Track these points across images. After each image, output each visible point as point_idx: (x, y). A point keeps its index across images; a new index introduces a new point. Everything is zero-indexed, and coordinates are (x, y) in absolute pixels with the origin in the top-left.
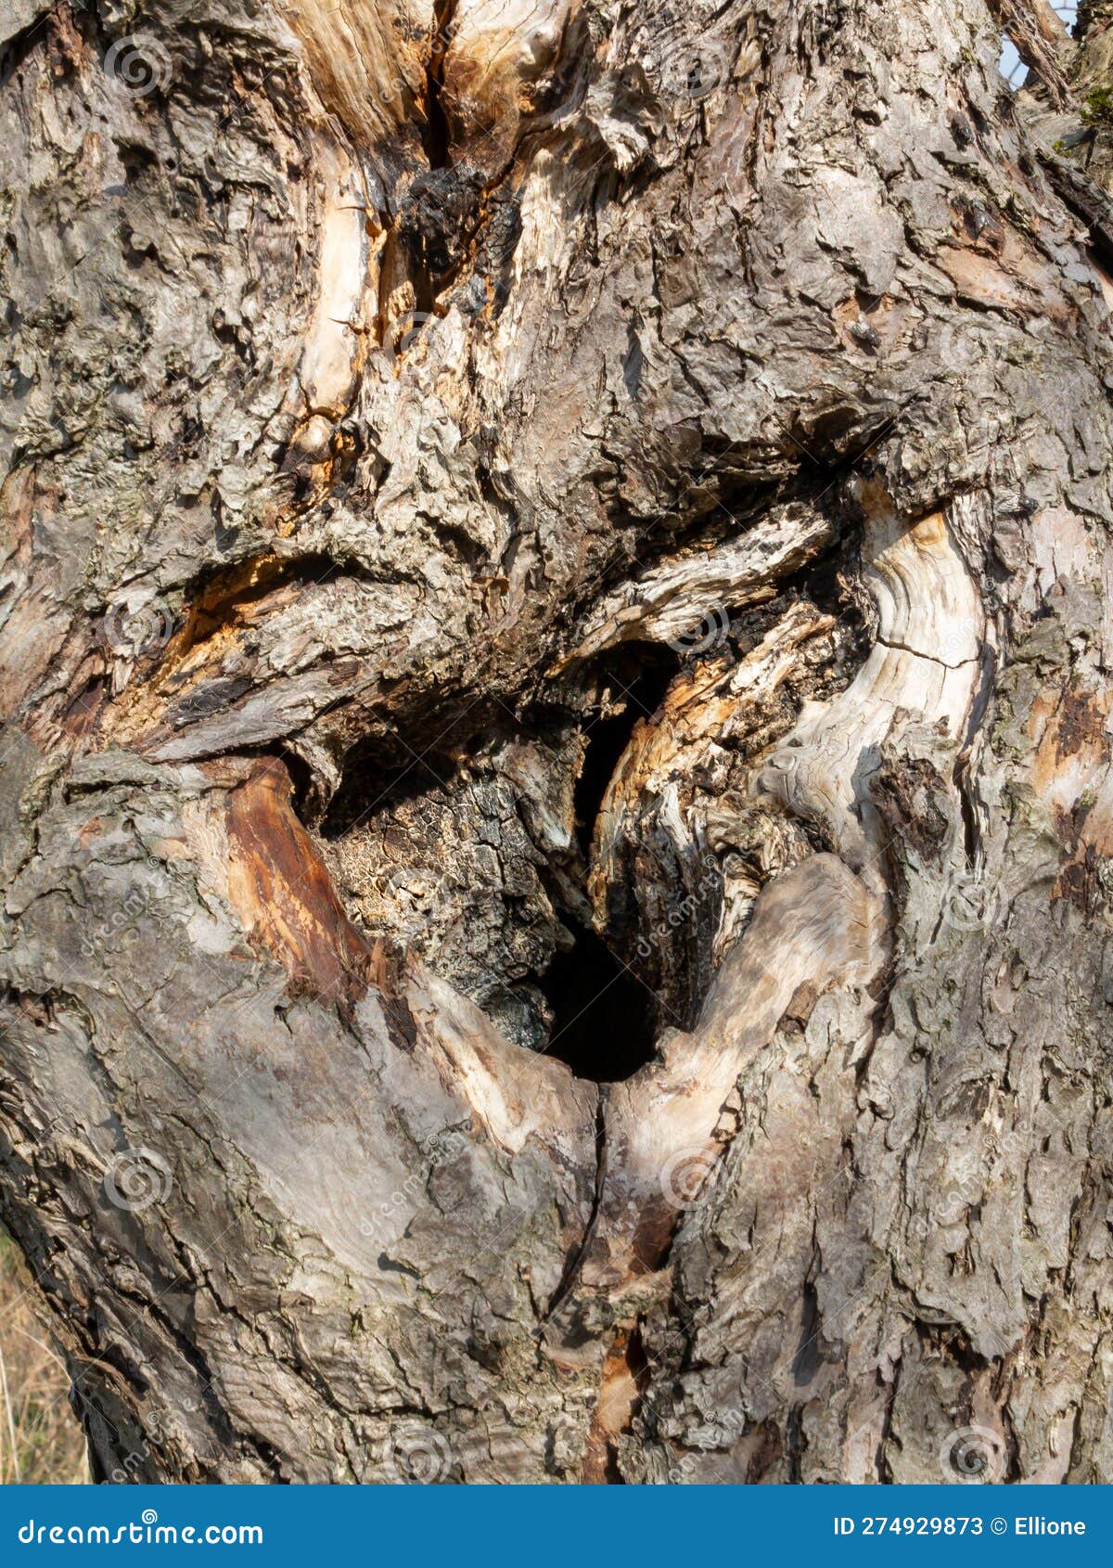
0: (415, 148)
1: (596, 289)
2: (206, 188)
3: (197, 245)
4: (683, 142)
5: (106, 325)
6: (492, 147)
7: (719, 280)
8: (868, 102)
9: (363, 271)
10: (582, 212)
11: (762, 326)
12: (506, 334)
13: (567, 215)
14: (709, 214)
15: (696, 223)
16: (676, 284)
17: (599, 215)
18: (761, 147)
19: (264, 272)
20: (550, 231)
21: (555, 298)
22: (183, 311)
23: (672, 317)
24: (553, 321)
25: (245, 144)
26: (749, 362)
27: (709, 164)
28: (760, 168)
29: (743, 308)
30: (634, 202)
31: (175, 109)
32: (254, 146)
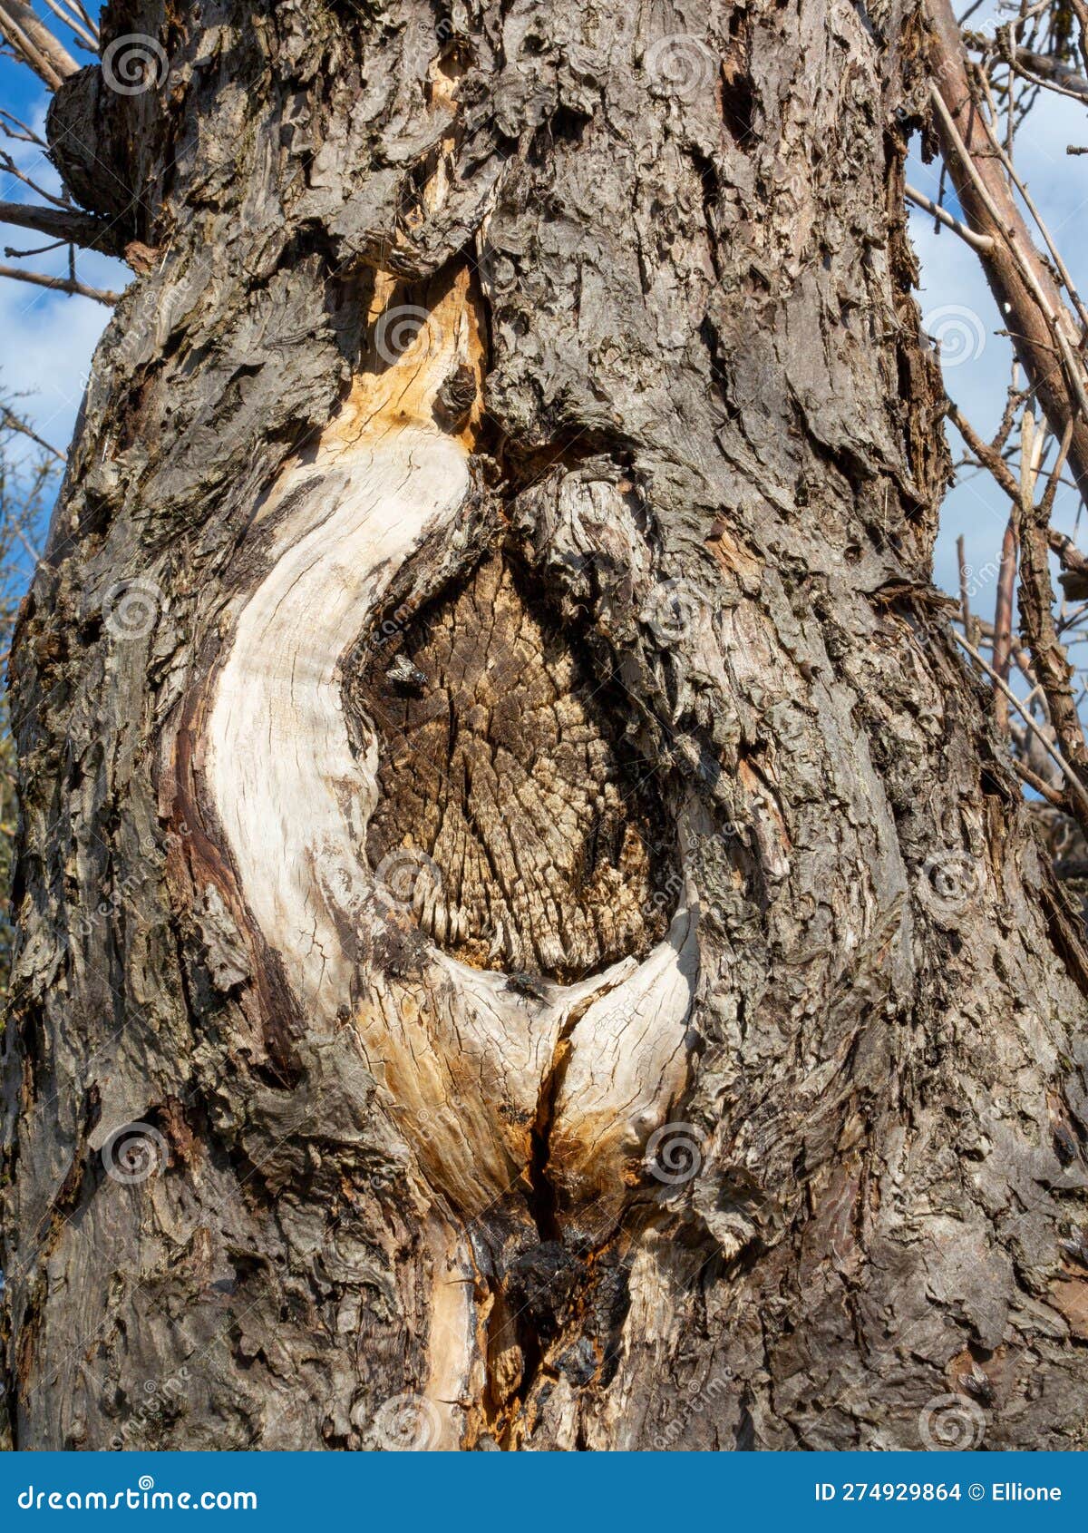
0: (521, 1212)
1: (706, 1363)
2: (315, 1288)
3: (306, 1350)
4: (789, 1220)
5: (215, 1427)
6: (598, 1213)
7: (830, 1345)
8: (971, 1138)
9: (472, 1343)
10: (690, 1288)
11: (875, 1388)
12: (617, 1406)
13: (674, 1290)
14: (819, 1282)
15: (806, 1293)
16: (787, 1358)
17: (707, 1294)
18: (867, 1208)
19: (373, 1374)
20: (658, 1304)
21: (665, 1371)
22: (293, 1414)
23: (783, 1389)
24: (663, 1394)
25: (353, 1245)
26: (863, 1426)
27: (816, 1236)
28: (868, 1230)
29: (855, 1372)
30: (743, 1279)
31: (284, 1207)
32: (362, 1248)
